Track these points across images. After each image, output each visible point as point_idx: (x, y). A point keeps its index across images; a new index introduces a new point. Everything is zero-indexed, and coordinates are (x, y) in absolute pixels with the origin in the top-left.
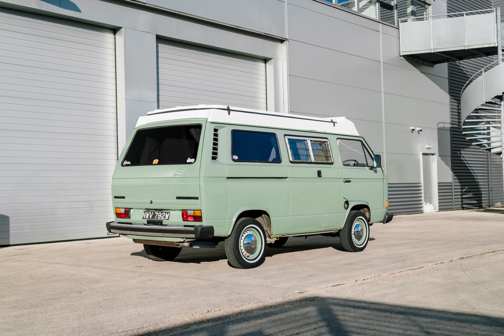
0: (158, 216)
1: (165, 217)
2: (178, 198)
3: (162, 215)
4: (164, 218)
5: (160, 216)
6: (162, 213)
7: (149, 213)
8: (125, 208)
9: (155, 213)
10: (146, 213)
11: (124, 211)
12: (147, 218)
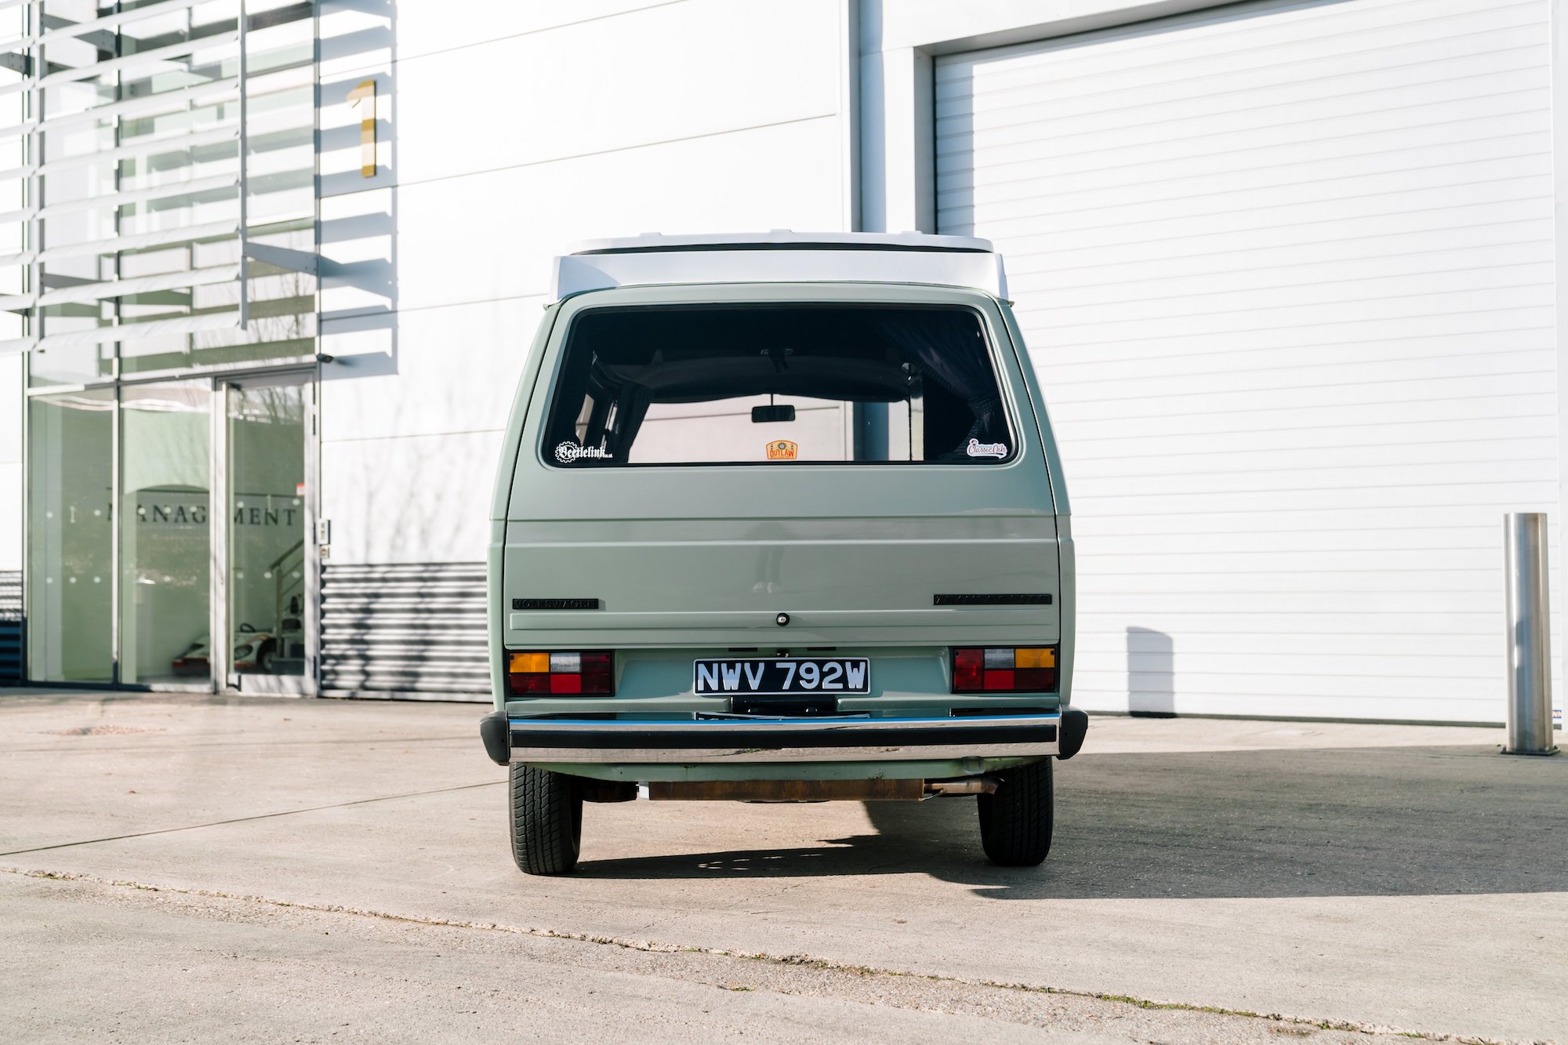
0: (797, 677)
1: (843, 679)
2: (942, 600)
3: (823, 675)
4: (840, 686)
5: (816, 675)
6: (821, 664)
7: (738, 666)
8: (583, 653)
9: (779, 665)
10: (715, 667)
11: (574, 665)
12: (731, 691)
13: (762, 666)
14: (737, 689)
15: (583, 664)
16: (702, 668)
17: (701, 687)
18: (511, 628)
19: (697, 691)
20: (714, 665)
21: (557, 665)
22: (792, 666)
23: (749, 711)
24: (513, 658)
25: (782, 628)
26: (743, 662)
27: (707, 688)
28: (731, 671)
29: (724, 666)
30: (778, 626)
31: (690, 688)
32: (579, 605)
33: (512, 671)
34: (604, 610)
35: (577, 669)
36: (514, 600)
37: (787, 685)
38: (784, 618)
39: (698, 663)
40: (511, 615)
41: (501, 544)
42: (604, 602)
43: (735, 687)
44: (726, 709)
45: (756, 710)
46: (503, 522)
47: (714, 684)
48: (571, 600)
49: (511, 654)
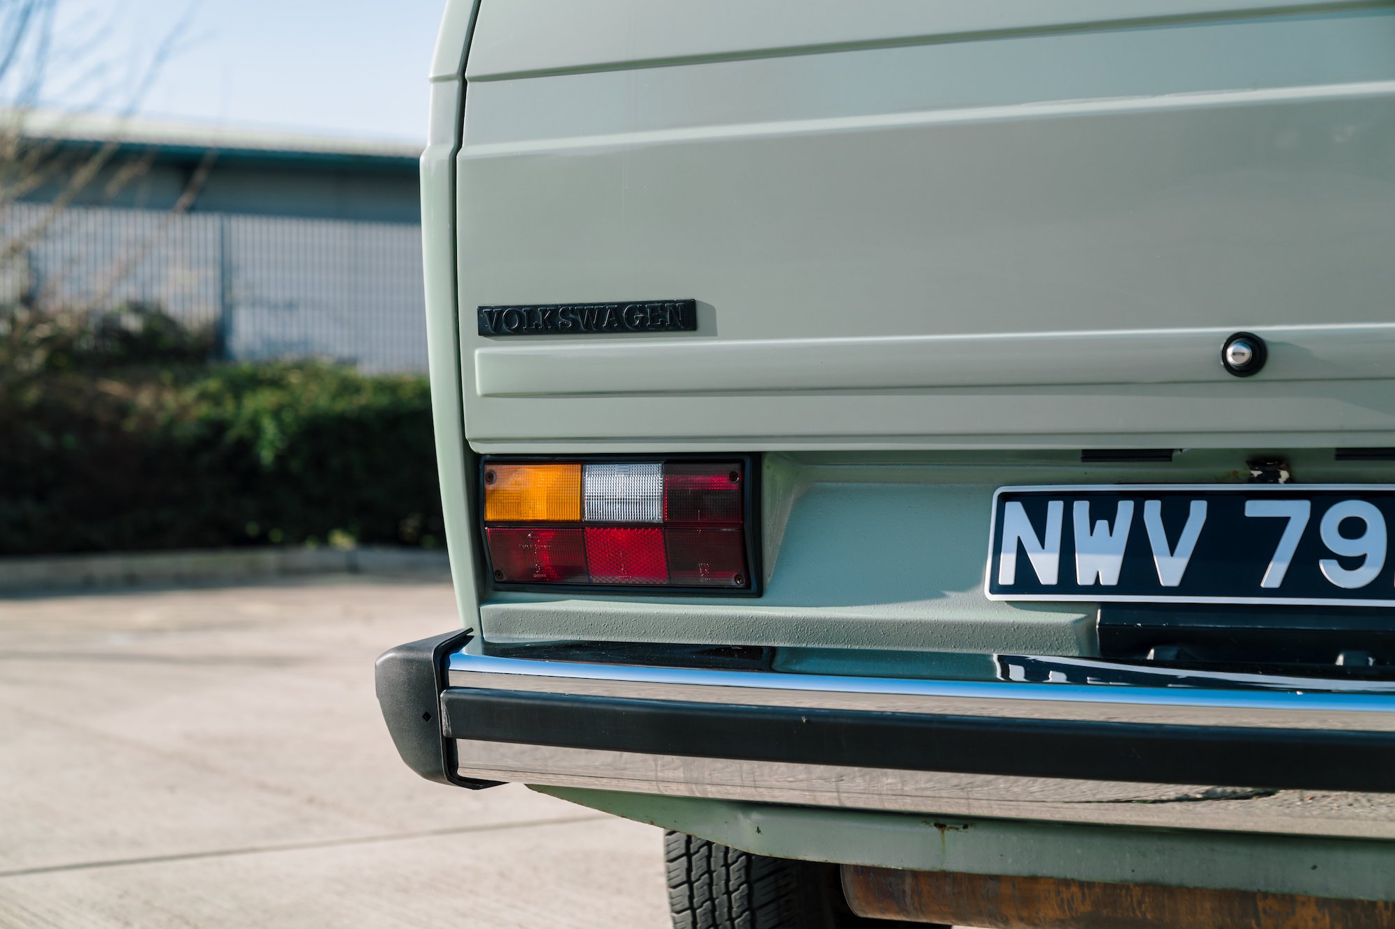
0: (1312, 549)
5: (1373, 543)
7: (1125, 510)
8: (669, 461)
9: (1254, 509)
10: (1055, 510)
11: (646, 500)
12: (1097, 588)
13: (1198, 513)
14: (1113, 581)
15: (670, 498)
16: (1016, 514)
17: (1007, 576)
18: (479, 391)
19: (996, 588)
20: (1051, 504)
21: (601, 498)
22: (1298, 513)
23: (1151, 655)
24: (491, 477)
25: (1246, 384)
26: (1139, 499)
27: (1026, 579)
28: (1102, 525)
29: (1081, 510)
30: (1227, 376)
31: (977, 581)
32: (643, 320)
33: (490, 516)
34: (712, 333)
35: (655, 513)
36: (480, 309)
37: (1274, 575)
38: (1247, 352)
39: (1005, 498)
40: (477, 352)
41: (451, 146)
42: (711, 309)
43: (1110, 577)
44: (1079, 644)
45: (1171, 654)
46: (456, 84)
47: (1046, 567)
48: (622, 305)
49: (489, 468)
